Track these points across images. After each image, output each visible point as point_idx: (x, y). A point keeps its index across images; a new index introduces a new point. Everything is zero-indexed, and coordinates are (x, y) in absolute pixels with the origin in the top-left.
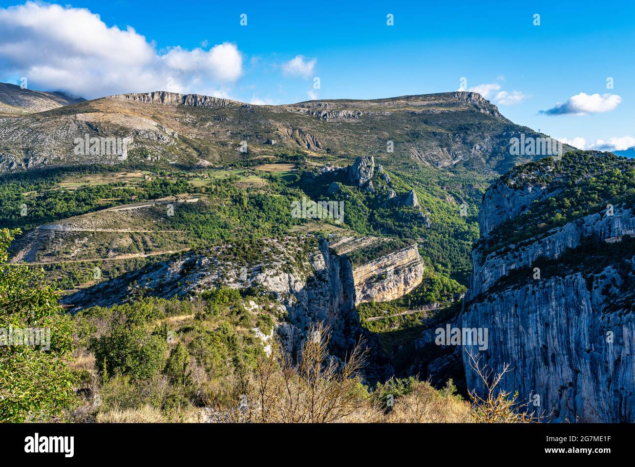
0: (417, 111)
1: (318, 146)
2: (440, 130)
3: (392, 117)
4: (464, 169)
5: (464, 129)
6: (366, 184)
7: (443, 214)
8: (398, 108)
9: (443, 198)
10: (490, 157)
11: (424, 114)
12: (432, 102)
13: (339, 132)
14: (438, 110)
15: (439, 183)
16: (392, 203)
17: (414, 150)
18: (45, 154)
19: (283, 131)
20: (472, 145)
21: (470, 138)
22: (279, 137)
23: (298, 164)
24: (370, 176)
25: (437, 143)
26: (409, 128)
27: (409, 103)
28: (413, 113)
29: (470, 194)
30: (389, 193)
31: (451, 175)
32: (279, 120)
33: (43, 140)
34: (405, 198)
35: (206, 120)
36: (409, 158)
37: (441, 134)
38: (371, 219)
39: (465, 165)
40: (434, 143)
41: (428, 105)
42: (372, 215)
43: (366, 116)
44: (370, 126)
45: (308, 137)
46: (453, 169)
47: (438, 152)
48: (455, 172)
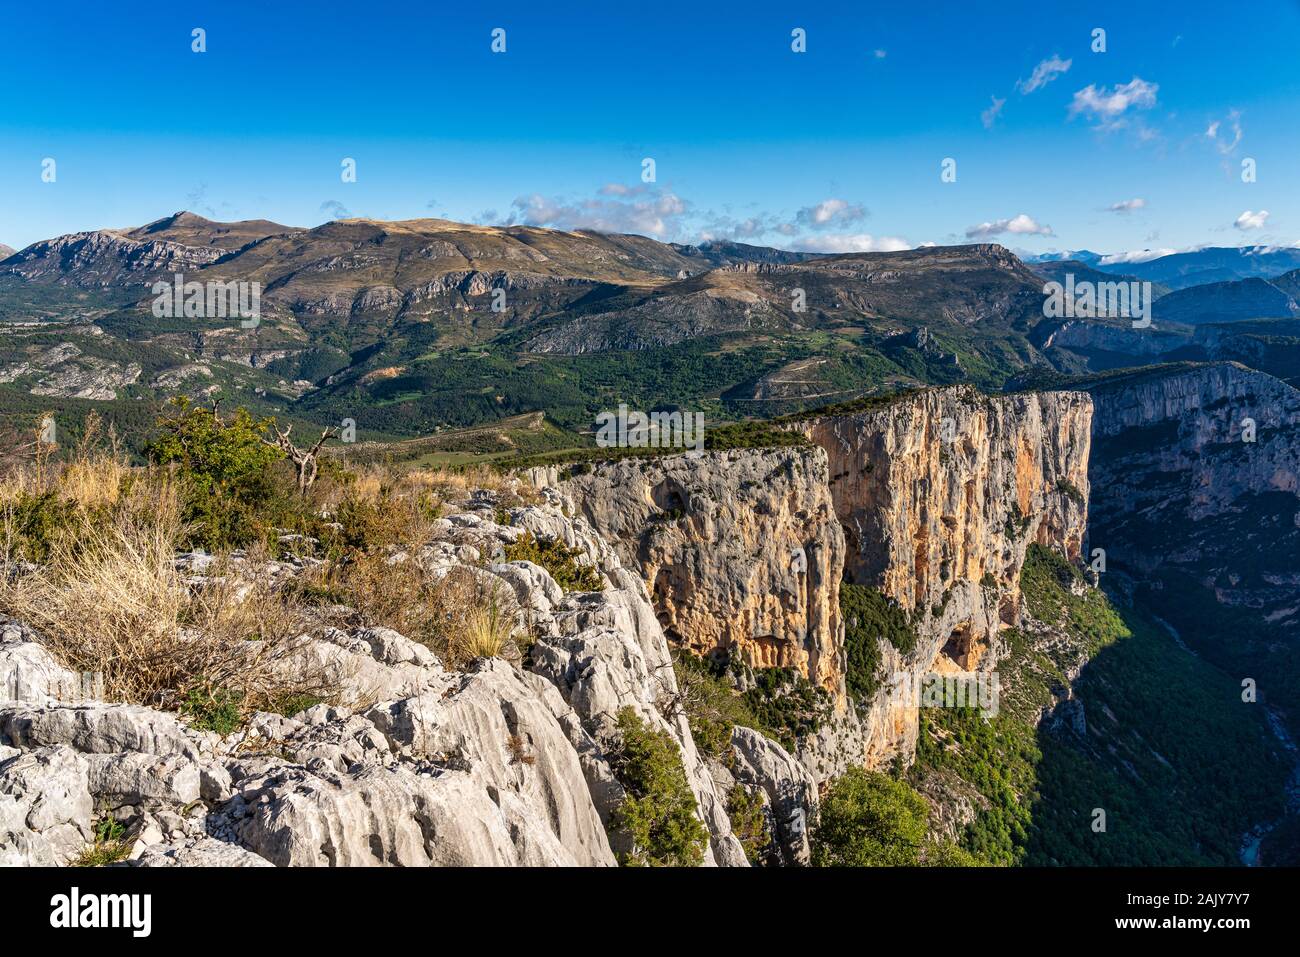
0: (946, 269)
1: (869, 307)
2: (965, 289)
3: (924, 276)
4: (986, 325)
5: (986, 288)
6: (923, 348)
7: (975, 369)
8: (929, 266)
9: (972, 353)
10: (1008, 314)
11: (951, 272)
12: (957, 259)
13: (884, 293)
14: (964, 269)
15: (967, 340)
16: (941, 362)
17: (944, 309)
18: (702, 325)
19: (842, 294)
20: (992, 303)
21: (991, 297)
22: (840, 301)
23: (867, 328)
24: (925, 341)
25: (964, 302)
26: (939, 287)
27: (938, 261)
28: (942, 272)
29: (991, 350)
30: (938, 355)
31: (976, 331)
32: (837, 285)
33: (696, 314)
34: (950, 358)
35: (780, 286)
36: (941, 316)
37: (966, 293)
38: (928, 372)
39: (987, 321)
40: (961, 302)
41: (955, 263)
42: (928, 370)
43: (903, 276)
44: (908, 285)
45: (861, 299)
46: (976, 325)
47: (965, 310)
48: (979, 329)
